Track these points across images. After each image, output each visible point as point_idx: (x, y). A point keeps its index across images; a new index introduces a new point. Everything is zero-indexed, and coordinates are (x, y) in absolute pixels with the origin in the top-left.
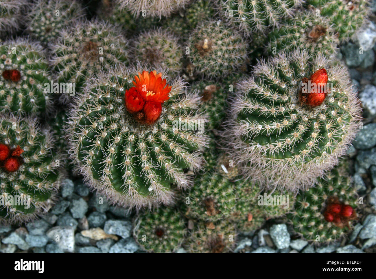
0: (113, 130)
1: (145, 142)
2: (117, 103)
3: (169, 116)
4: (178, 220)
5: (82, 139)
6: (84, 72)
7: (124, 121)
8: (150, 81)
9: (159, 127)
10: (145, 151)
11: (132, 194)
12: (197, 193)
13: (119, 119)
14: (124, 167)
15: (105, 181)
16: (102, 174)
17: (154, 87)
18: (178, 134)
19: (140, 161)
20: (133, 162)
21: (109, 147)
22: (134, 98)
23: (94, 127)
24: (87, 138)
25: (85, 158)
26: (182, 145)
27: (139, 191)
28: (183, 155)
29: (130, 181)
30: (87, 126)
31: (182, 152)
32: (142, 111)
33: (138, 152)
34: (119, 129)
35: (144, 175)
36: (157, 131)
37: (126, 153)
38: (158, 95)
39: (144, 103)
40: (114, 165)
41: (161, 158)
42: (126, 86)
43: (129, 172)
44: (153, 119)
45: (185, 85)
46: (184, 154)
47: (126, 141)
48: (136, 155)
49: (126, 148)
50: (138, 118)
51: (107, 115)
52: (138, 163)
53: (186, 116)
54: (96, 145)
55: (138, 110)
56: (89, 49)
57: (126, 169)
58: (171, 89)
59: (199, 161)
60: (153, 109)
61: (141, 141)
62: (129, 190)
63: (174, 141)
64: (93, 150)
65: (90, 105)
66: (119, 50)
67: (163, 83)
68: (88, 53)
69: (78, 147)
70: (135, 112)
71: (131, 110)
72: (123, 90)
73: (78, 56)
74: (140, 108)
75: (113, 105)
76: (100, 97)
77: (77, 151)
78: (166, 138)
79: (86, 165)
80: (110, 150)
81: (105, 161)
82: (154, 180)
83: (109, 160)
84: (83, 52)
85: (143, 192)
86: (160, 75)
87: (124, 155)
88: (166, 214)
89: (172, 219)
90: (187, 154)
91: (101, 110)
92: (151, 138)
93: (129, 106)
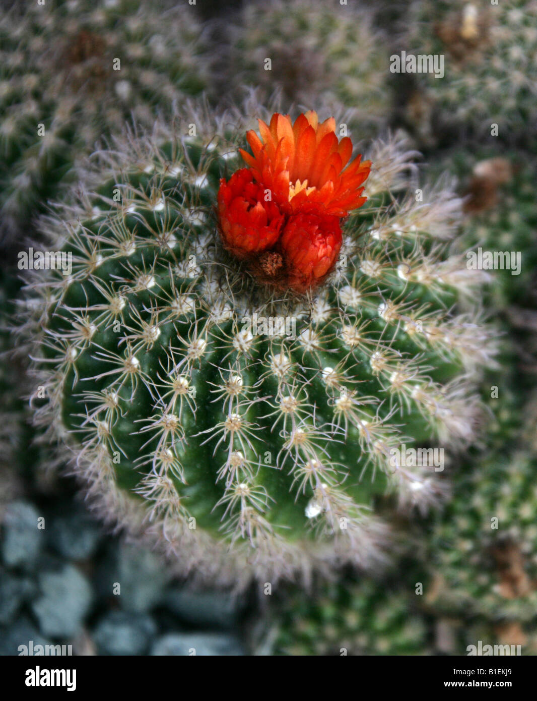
0: (182, 317)
1: (289, 352)
2: (187, 227)
3: (363, 263)
4: (399, 623)
5: (74, 353)
6: (68, 135)
7: (214, 286)
8: (297, 147)
9: (333, 301)
10: (291, 382)
11: (251, 532)
12: (463, 523)
13: (201, 281)
14: (224, 438)
15: (157, 493)
16: (148, 468)
17: (313, 167)
18: (396, 321)
19: (275, 418)
20: (252, 419)
21: (170, 375)
22: (247, 204)
23: (116, 312)
24: (92, 350)
25: (89, 419)
26: (411, 357)
27: (273, 520)
28: (416, 392)
29: (243, 486)
30: (92, 308)
31: (412, 383)
32: (275, 248)
33: (269, 388)
34: (202, 314)
35: (290, 463)
36: (327, 315)
37: (229, 390)
38: (328, 190)
39: (282, 219)
40: (187, 435)
41: (344, 401)
42: (215, 172)
43: (240, 454)
44: (313, 272)
45: (408, 161)
46: (417, 387)
47: (226, 351)
48: (261, 395)
49: (227, 375)
50: (264, 272)
51: (160, 270)
52: (268, 423)
53: (421, 262)
54: (126, 371)
55: (262, 244)
56: (81, 57)
57: (230, 446)
58: (368, 170)
59: (468, 411)
60: (312, 239)
61: (277, 350)
62: (242, 519)
63: (387, 345)
64: (116, 387)
65: (99, 238)
66: (178, 55)
67: (340, 152)
68: (78, 71)
69: (62, 383)
70: (252, 251)
71: (240, 247)
72: (206, 183)
73: (44, 83)
74: (270, 237)
75: (177, 235)
76: (131, 210)
77: (58, 398)
78: (358, 336)
79: (91, 442)
80: (174, 385)
81: (157, 424)
82: (323, 481)
83: (173, 418)
84: (59, 66)
85: (286, 523)
86: (332, 126)
87: (222, 401)
88: (359, 601)
89: (382, 619)
90: (429, 389)
91: (138, 252)
92: (309, 341)
93: (231, 232)
